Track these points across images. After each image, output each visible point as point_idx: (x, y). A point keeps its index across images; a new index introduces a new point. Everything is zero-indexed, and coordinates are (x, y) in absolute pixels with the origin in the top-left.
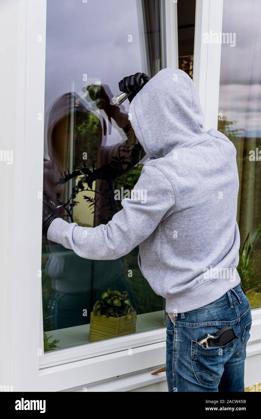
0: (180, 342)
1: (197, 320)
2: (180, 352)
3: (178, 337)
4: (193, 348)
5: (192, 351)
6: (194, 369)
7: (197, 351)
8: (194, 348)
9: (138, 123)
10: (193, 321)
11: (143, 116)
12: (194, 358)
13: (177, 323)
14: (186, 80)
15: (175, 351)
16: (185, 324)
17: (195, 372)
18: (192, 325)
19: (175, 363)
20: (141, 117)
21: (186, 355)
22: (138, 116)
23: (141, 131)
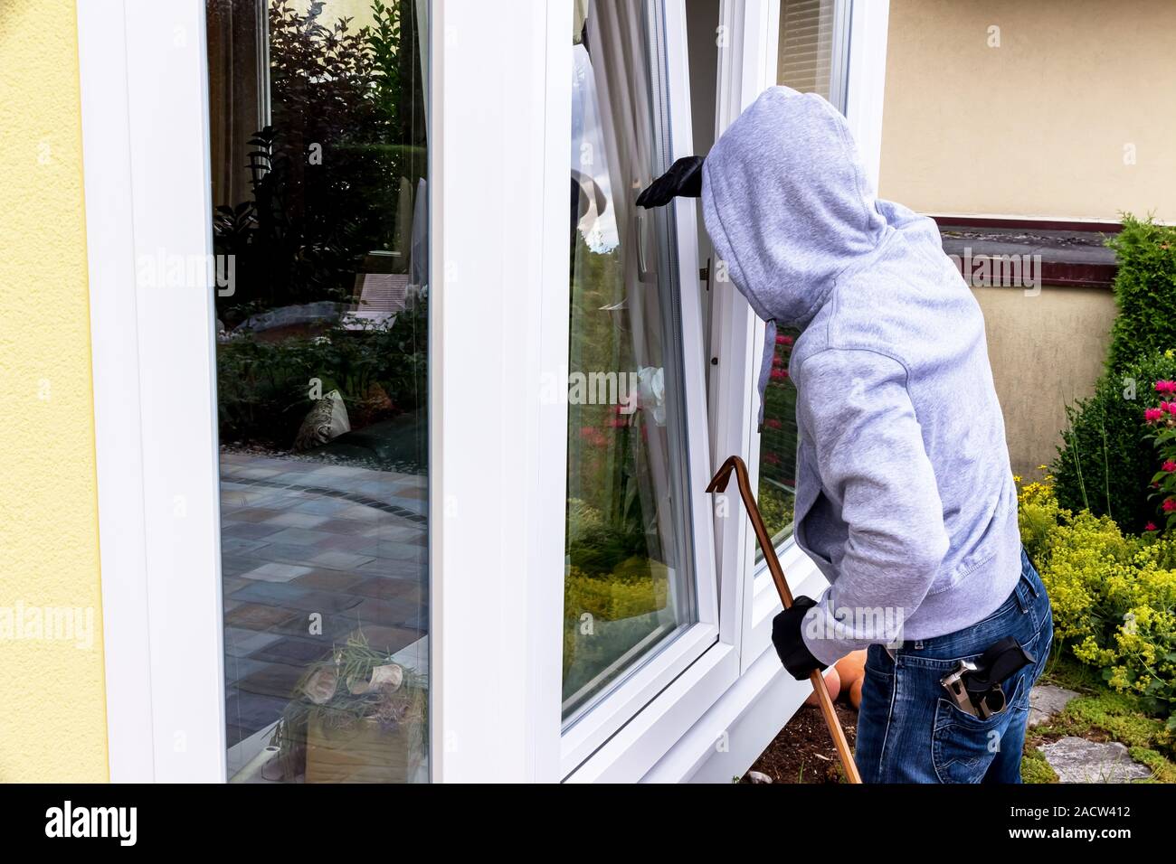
0: (907, 701)
1: (951, 652)
2: (906, 722)
3: (904, 689)
4: (940, 714)
5: (938, 721)
6: (935, 758)
7: (949, 721)
8: (943, 715)
9: (729, 241)
10: (943, 654)
11: (738, 222)
12: (941, 735)
13: (903, 660)
15: (893, 720)
16: (925, 662)
17: (936, 763)
18: (941, 665)
19: (890, 746)
20: (733, 225)
21: (921, 729)
22: (726, 225)
23: (737, 259)
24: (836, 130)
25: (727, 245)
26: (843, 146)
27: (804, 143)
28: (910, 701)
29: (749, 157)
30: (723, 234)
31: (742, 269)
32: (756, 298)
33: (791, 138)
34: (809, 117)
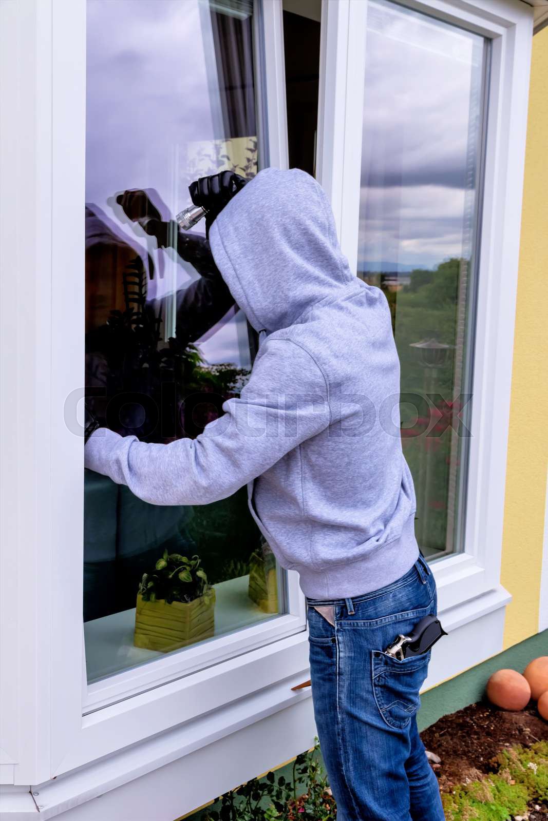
0: (349, 657)
1: (376, 613)
2: (351, 674)
3: (345, 648)
4: (376, 664)
5: (375, 669)
6: (378, 701)
7: (383, 668)
8: (378, 664)
9: (235, 270)
10: (370, 616)
11: (241, 256)
12: (378, 681)
13: (341, 624)
14: (314, 187)
15: (340, 674)
16: (357, 624)
17: (380, 705)
18: (370, 624)
19: (342, 696)
20: (238, 258)
21: (363, 679)
22: (232, 257)
23: (240, 284)
24: (316, 192)
25: (233, 272)
26: (322, 205)
27: (294, 198)
28: (351, 657)
29: (253, 208)
30: (230, 264)
31: (244, 291)
32: (253, 313)
33: (285, 194)
34: (297, 182)
